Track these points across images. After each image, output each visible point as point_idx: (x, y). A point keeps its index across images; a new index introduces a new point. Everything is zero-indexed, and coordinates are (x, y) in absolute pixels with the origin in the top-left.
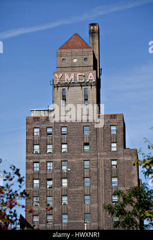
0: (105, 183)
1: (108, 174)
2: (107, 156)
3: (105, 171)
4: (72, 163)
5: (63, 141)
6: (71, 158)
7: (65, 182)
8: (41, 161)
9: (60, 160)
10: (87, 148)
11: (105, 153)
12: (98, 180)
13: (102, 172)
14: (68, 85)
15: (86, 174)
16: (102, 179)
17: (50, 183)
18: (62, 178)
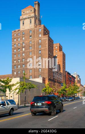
0: (37, 47)
1: (38, 45)
2: (38, 39)
3: (37, 44)
4: (26, 43)
5: (23, 37)
6: (26, 41)
7: (24, 49)
8: (16, 44)
9: (22, 42)
10: (31, 37)
11: (37, 38)
12: (34, 47)
13: (36, 44)
14: (25, 19)
15: (30, 45)
16: (36, 46)
17: (19, 50)
18: (23, 48)
